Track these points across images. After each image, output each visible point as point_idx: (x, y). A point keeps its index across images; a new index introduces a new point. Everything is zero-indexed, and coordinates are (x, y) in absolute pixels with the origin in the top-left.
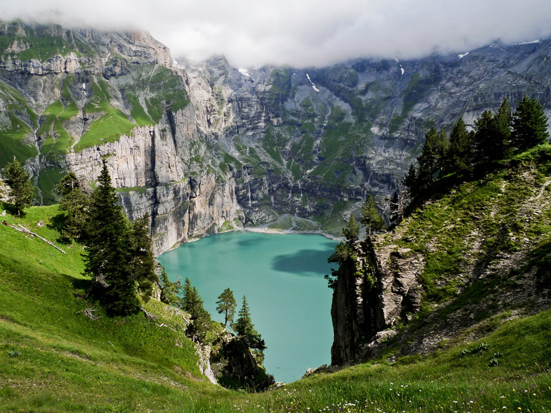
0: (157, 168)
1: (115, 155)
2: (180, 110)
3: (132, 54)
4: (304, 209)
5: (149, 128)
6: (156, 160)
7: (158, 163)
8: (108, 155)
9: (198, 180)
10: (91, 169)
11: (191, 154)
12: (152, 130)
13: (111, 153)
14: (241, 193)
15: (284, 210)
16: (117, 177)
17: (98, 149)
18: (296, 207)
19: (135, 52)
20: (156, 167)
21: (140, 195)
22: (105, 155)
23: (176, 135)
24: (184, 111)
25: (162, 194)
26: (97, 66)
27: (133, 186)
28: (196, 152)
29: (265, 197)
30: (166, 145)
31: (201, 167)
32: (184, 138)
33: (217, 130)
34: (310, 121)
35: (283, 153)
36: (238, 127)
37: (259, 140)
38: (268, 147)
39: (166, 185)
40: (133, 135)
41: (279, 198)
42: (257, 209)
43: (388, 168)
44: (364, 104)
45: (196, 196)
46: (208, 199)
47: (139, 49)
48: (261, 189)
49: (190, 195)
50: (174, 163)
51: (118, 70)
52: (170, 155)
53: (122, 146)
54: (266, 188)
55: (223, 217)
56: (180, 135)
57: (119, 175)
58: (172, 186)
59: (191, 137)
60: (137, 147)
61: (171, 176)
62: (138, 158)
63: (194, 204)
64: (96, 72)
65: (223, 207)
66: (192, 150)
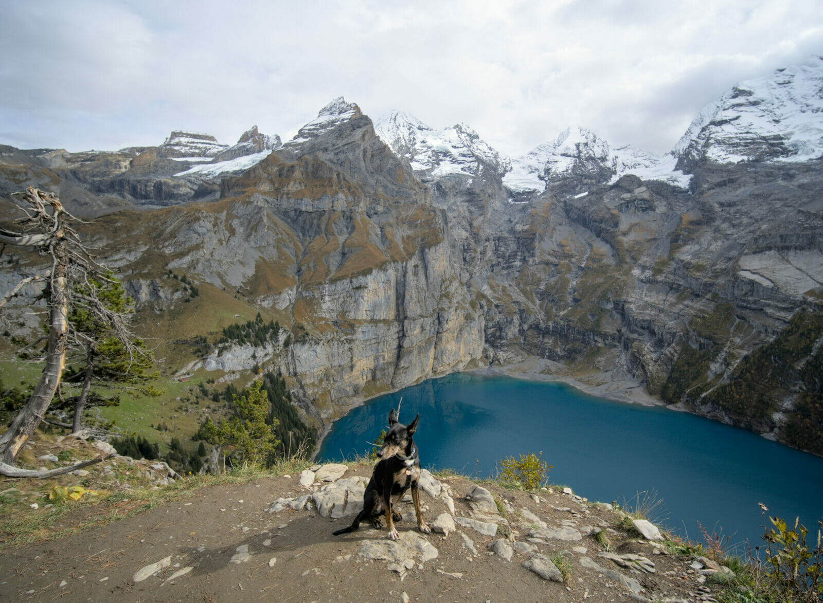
1: (366, 287)
2: (434, 247)
3: (395, 194)
4: (554, 351)
5: (403, 264)
8: (360, 287)
9: (446, 315)
11: (441, 290)
13: (363, 285)
14: (490, 332)
15: (533, 351)
16: (367, 309)
17: (351, 282)
18: (546, 349)
21: (388, 328)
22: (357, 288)
23: (428, 272)
24: (437, 249)
25: (409, 328)
26: (361, 205)
27: (382, 318)
28: (446, 288)
29: (515, 338)
30: (417, 281)
31: (450, 303)
32: (436, 275)
33: (472, 268)
34: (567, 261)
35: (537, 293)
36: (493, 266)
37: (513, 279)
38: (522, 286)
39: (414, 319)
40: (386, 270)
41: (529, 338)
42: (506, 348)
43: (649, 314)
44: (626, 246)
45: (443, 332)
46: (455, 335)
47: (401, 190)
48: (511, 328)
49: (436, 330)
50: (423, 298)
51: (380, 209)
52: (419, 290)
53: (374, 279)
54: (516, 327)
55: (470, 354)
56: (432, 271)
57: (369, 306)
58: (420, 321)
59: (443, 274)
60: (388, 282)
61: (419, 311)
62: (389, 292)
63: (440, 339)
64: (360, 210)
65: (471, 344)
66: (443, 286)
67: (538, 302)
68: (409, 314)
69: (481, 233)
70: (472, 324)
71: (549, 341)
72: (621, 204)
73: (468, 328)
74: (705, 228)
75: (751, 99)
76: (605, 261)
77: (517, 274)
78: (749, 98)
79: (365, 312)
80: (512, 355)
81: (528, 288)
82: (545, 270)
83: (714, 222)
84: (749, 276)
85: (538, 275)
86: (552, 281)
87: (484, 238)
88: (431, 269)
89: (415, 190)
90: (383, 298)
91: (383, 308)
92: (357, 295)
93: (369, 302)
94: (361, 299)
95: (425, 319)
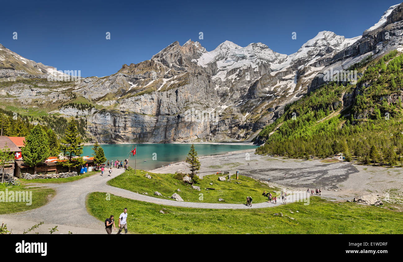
0: (161, 108)
5: (162, 92)
6: (161, 105)
9: (182, 115)
11: (184, 105)
13: (139, 99)
14: (213, 127)
15: (232, 136)
21: (151, 117)
22: (136, 100)
23: (177, 97)
24: (183, 87)
25: (160, 119)
27: (148, 114)
30: (169, 100)
32: (182, 99)
35: (249, 111)
39: (163, 115)
40: (151, 94)
41: (233, 131)
42: (218, 135)
45: (180, 123)
46: (187, 125)
47: (181, 67)
48: (223, 126)
49: (176, 122)
50: (171, 107)
51: (169, 75)
52: (169, 104)
53: (145, 97)
54: (226, 125)
55: (197, 136)
56: (180, 97)
57: (142, 108)
58: (167, 116)
59: (187, 99)
60: (153, 99)
61: (167, 112)
62: (153, 103)
63: (178, 126)
64: (160, 76)
65: (197, 131)
66: (186, 104)
67: (247, 115)
68: (161, 113)
71: (241, 131)
73: (195, 123)
80: (220, 137)
85: (254, 103)
88: (179, 96)
89: (188, 67)
90: (150, 105)
91: (150, 110)
92: (136, 103)
93: (142, 107)
94: (137, 104)
95: (170, 116)
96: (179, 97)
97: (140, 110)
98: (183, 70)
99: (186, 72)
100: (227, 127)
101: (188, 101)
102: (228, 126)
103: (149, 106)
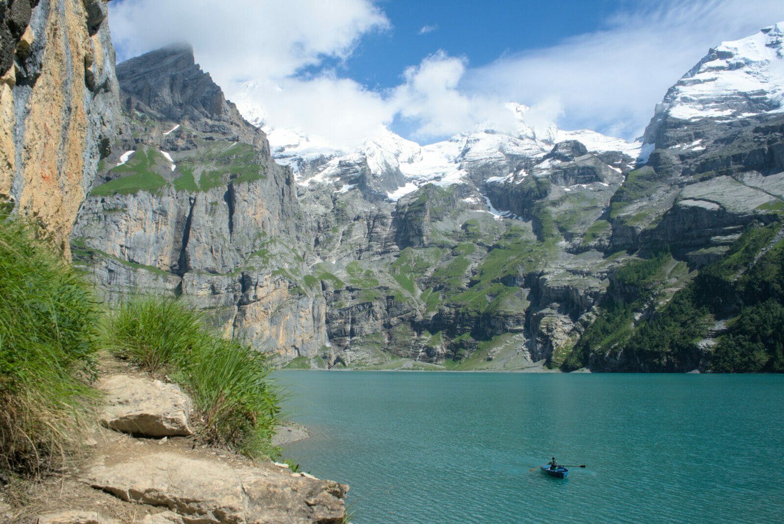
0: (189, 248)
1: (125, 211)
2: (246, 184)
3: (208, 129)
4: (431, 349)
5: (191, 194)
6: (191, 235)
7: (192, 240)
8: (115, 210)
9: (254, 276)
10: (85, 223)
11: (254, 246)
12: (193, 196)
13: (120, 207)
14: (336, 324)
15: (401, 352)
16: (123, 243)
17: (103, 201)
18: (420, 347)
19: (212, 126)
20: (189, 245)
21: (155, 277)
22: (110, 210)
23: (234, 215)
24: (252, 186)
25: (190, 283)
26: (154, 134)
27: (148, 264)
28: (263, 245)
29: (375, 333)
30: (213, 222)
31: (264, 262)
32: (247, 223)
33: (325, 251)
34: (471, 242)
35: (419, 282)
36: (361, 251)
37: (386, 265)
38: (398, 272)
39: (199, 273)
40: (160, 195)
41: (399, 338)
42: (358, 348)
43: (566, 281)
44: (554, 217)
45: (249, 302)
46: (270, 312)
47: (217, 123)
48: (368, 320)
49: (239, 298)
50: (220, 246)
51: (181, 143)
52: (215, 235)
53: (139, 203)
54: (377, 319)
55: (296, 348)
56: (241, 217)
57: (126, 241)
58: (210, 277)
59: (260, 225)
60: (163, 212)
61: (210, 263)
62: (164, 228)
63: (243, 313)
64: (150, 141)
65: (297, 332)
66: (258, 241)
67: (420, 292)
68: (192, 264)
69: (348, 209)
70: (300, 302)
71: (427, 338)
72: (556, 173)
73: (293, 306)
74: (659, 183)
75: (732, 61)
76: (524, 237)
77: (394, 259)
78: (728, 60)
79: (118, 248)
80: (366, 355)
81: (408, 276)
82: (437, 254)
83: (671, 176)
84: (691, 203)
85: (426, 260)
86: (445, 265)
87: (352, 215)
88: (240, 214)
89: (238, 126)
90: (153, 234)
91: (151, 249)
92: (109, 220)
93: (129, 235)
94: (114, 226)
95: (220, 277)
96: (238, 215)
97: (122, 246)
98: (224, 134)
99: (234, 140)
100: (379, 324)
101: (264, 234)
102: (380, 321)
103: (151, 233)
